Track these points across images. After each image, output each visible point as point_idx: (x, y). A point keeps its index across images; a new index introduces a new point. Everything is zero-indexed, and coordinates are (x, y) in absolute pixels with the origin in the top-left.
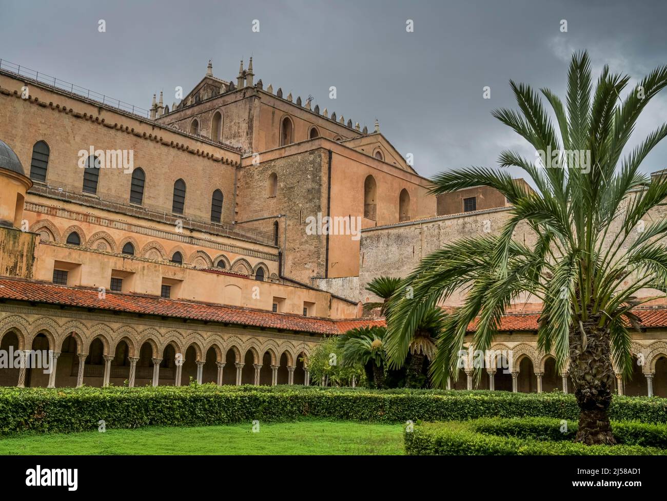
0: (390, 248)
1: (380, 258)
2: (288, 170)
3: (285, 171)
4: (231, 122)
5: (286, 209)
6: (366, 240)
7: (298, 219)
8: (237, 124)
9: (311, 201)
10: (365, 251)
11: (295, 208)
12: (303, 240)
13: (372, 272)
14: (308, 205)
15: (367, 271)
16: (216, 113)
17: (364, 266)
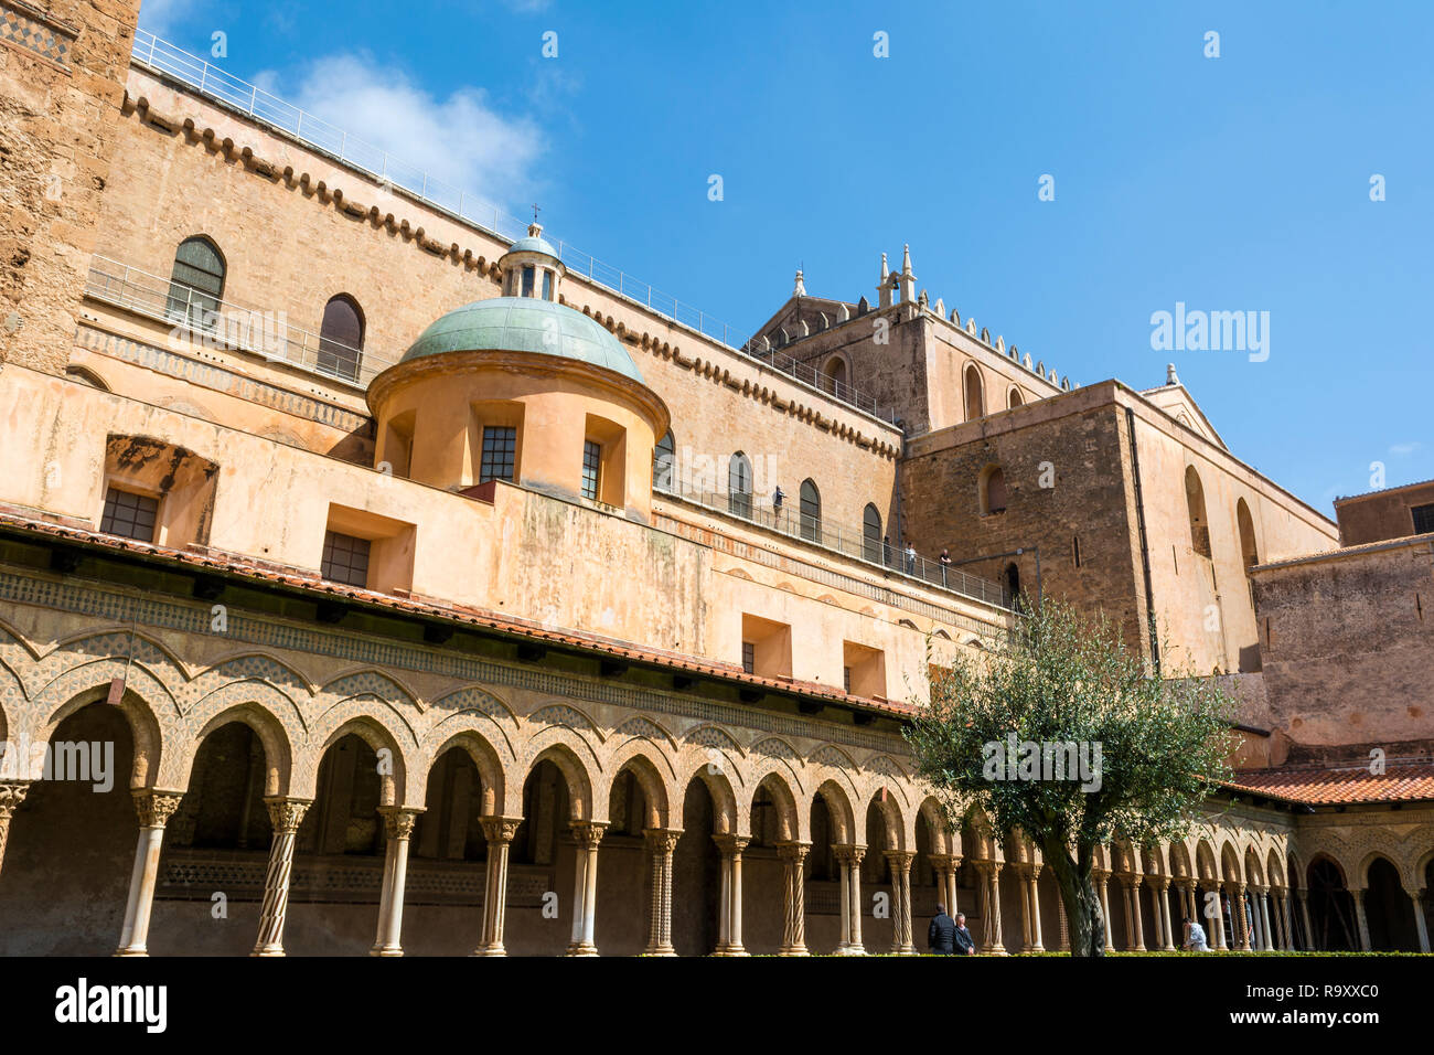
0: (1345, 603)
1: (1318, 627)
2: (1029, 456)
3: (1020, 459)
4: (870, 374)
5: (1035, 536)
6: (1270, 589)
7: (1071, 554)
8: (886, 377)
9: (1099, 514)
10: (1270, 614)
11: (1059, 532)
12: (1093, 599)
13: (1301, 661)
14: (1094, 524)
15: (1285, 659)
16: (833, 359)
17: (1273, 647)
